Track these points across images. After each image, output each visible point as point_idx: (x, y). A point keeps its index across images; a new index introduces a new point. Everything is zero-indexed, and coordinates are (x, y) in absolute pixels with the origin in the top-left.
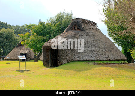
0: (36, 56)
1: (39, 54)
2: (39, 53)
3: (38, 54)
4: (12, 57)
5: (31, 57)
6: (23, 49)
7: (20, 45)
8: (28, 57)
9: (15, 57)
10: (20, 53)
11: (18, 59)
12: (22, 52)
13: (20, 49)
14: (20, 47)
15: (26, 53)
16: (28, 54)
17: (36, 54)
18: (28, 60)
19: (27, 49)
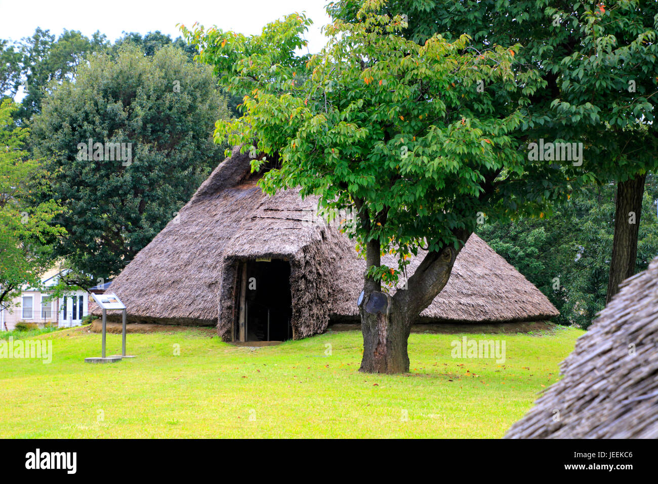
0: (389, 289)
1: (423, 269)
2: (423, 255)
3: (411, 270)
4: (158, 287)
5: (335, 293)
6: (259, 213)
7: (238, 178)
8: (307, 297)
9: (182, 293)
10: (229, 258)
11: (211, 316)
12: (247, 247)
13: (233, 212)
14: (238, 190)
15: (282, 252)
16: (307, 263)
17: (389, 272)
18: (303, 329)
19: (296, 215)
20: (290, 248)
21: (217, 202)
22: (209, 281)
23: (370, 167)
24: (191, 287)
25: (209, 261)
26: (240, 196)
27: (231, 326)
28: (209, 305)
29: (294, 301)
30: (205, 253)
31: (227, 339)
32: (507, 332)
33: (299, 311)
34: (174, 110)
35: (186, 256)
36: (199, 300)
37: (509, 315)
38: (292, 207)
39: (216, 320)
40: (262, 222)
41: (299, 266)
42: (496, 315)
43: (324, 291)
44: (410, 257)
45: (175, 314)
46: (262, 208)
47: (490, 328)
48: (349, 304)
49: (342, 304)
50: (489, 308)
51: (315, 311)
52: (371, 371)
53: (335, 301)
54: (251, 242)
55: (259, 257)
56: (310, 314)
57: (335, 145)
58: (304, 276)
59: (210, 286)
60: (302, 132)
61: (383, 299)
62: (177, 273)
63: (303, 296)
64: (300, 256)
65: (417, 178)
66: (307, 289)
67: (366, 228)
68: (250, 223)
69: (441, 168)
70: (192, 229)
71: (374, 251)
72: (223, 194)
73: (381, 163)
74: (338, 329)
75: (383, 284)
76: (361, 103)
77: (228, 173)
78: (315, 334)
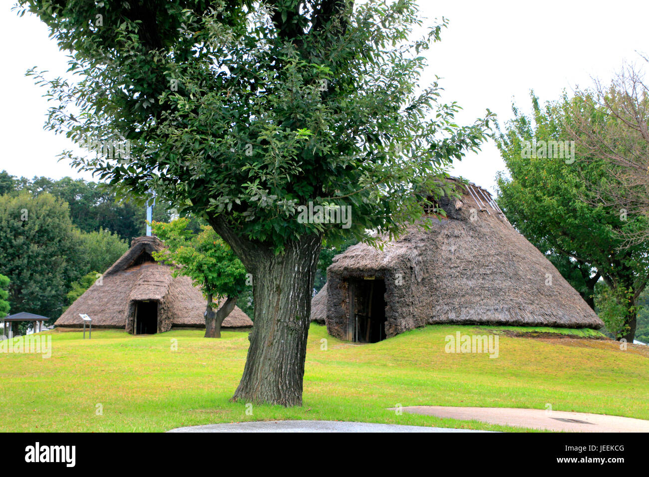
1: (227, 304)
4: (96, 314)
6: (141, 282)
7: (126, 267)
8: (164, 317)
9: (107, 315)
10: (133, 300)
11: (122, 324)
12: (139, 296)
13: (124, 281)
14: (126, 272)
15: (155, 298)
16: (164, 303)
17: (216, 304)
18: (162, 329)
19: (157, 284)
20: (158, 297)
21: (116, 277)
22: (118, 310)
23: (215, 271)
24: (110, 313)
25: (117, 302)
26: (126, 275)
27: (132, 328)
28: (120, 320)
29: (158, 319)
30: (115, 299)
31: (130, 333)
32: (239, 331)
33: (161, 322)
34: (50, 226)
35: (106, 300)
36: (115, 317)
37: (239, 325)
38: (154, 280)
39: (125, 326)
40: (143, 286)
41: (162, 304)
42: (234, 325)
43: (169, 314)
44: (221, 299)
45: (104, 324)
46: (142, 280)
47: (232, 330)
48: (179, 319)
49: (176, 319)
50: (232, 321)
51: (167, 322)
52: (209, 337)
53: (174, 318)
54: (140, 294)
55: (144, 300)
56: (166, 323)
57: (205, 264)
58: (163, 308)
59: (119, 312)
61: (213, 314)
62: (103, 307)
63: (161, 316)
64: (162, 300)
65: (231, 275)
66: (164, 313)
67: (208, 289)
68: (138, 287)
69: (240, 272)
70: (107, 289)
71: (210, 297)
72: (119, 274)
73: (219, 270)
74: (175, 330)
75: (213, 309)
76: (213, 250)
77: (121, 265)
78: (167, 331)
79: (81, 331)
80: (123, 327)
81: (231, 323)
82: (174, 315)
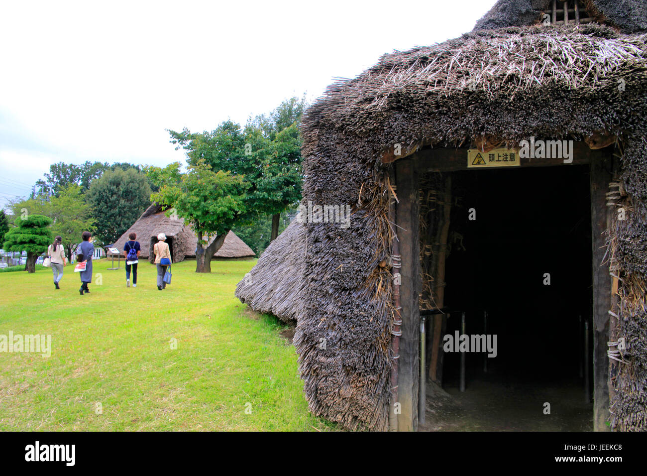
0: (204, 247)
1: (215, 240)
2: (215, 236)
6: (162, 223)
7: (155, 212)
8: (178, 250)
10: (153, 237)
11: (147, 256)
13: (153, 222)
14: (155, 216)
15: (170, 236)
16: (178, 239)
17: (205, 242)
18: (176, 260)
19: (174, 224)
20: (172, 234)
21: (149, 219)
23: (200, 209)
25: (146, 238)
28: (146, 252)
30: (144, 235)
32: (240, 260)
33: (175, 254)
34: (133, 189)
37: (240, 255)
38: (173, 221)
39: (148, 257)
40: (163, 226)
41: (175, 240)
42: (237, 255)
43: (183, 248)
44: (211, 237)
46: (163, 221)
47: (235, 259)
49: (189, 252)
50: (234, 253)
51: (180, 254)
52: (199, 272)
53: (187, 251)
57: (189, 203)
58: (177, 243)
59: (146, 246)
60: (179, 198)
61: (203, 250)
63: (175, 250)
64: (175, 237)
65: (214, 213)
66: (178, 247)
67: (198, 228)
68: (159, 226)
69: (222, 210)
70: (140, 228)
71: (200, 235)
72: (150, 216)
73: (203, 208)
74: (188, 260)
75: (203, 245)
76: (197, 190)
77: (152, 210)
78: (180, 261)
79: (117, 260)
80: (147, 258)
81: (234, 255)
82: (186, 248)
